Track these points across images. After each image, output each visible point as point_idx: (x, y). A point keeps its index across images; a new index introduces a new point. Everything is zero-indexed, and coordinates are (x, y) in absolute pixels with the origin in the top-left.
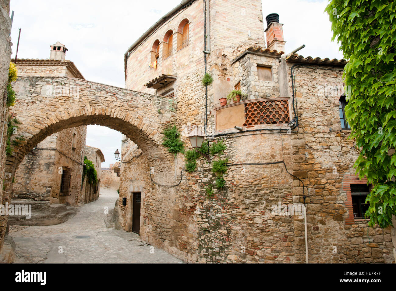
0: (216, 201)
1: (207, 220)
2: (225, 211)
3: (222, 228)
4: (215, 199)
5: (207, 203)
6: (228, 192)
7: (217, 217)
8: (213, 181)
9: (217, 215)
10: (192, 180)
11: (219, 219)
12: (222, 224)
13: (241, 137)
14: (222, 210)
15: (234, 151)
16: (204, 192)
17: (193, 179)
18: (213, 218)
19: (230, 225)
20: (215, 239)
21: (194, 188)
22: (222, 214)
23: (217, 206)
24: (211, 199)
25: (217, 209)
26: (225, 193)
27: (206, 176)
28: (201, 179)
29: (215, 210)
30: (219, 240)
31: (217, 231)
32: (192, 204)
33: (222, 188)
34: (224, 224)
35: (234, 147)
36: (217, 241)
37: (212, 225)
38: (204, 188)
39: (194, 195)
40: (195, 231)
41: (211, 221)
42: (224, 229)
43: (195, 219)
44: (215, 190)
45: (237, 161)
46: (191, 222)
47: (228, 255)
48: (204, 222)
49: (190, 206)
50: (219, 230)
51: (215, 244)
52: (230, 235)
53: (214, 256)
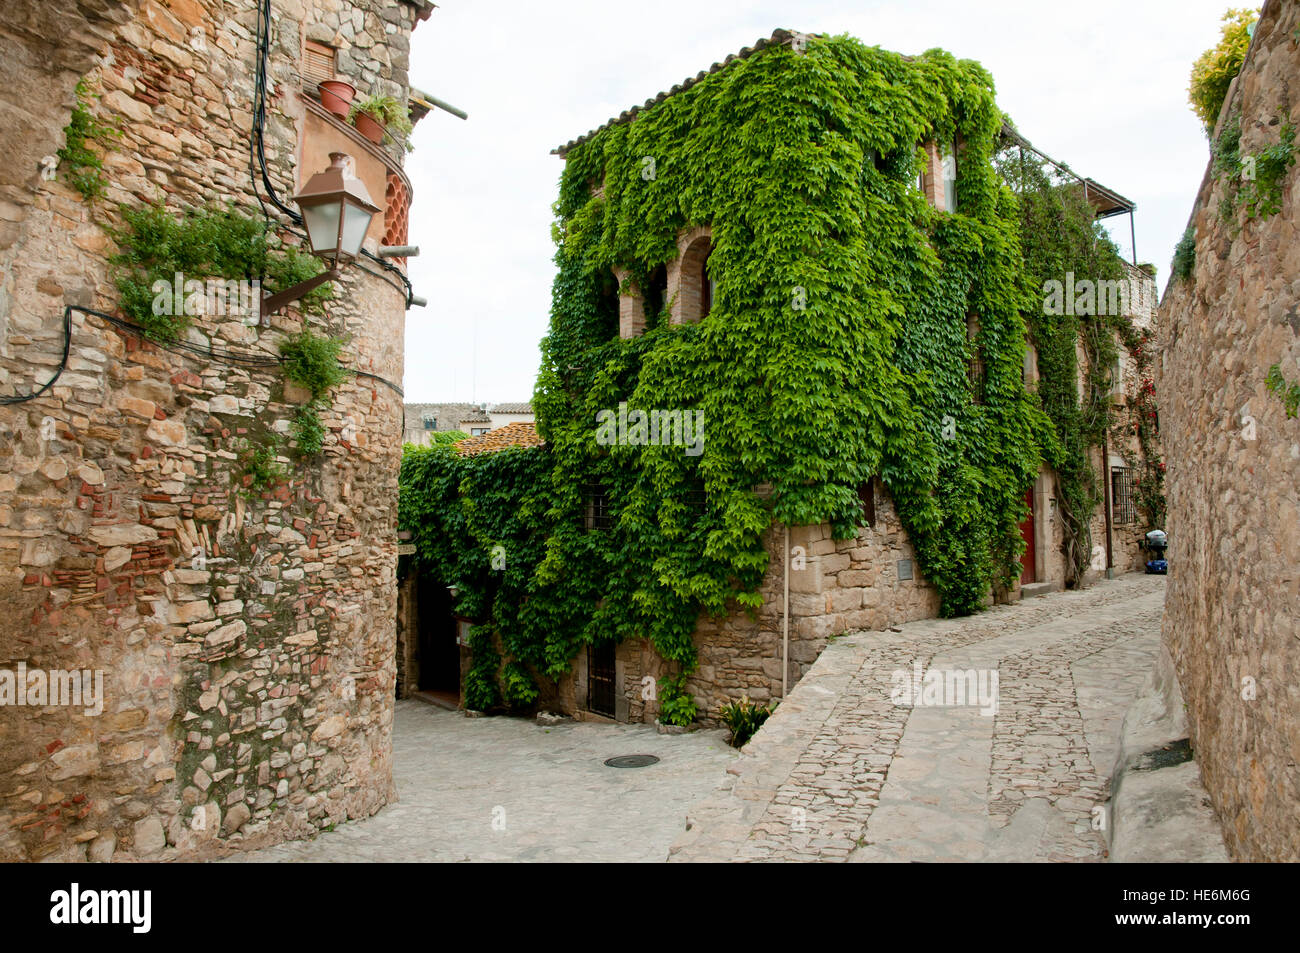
0: (285, 514)
1: (238, 606)
2: (315, 552)
3: (302, 625)
4: (279, 505)
5: (235, 521)
6: (324, 475)
7: (285, 581)
8: (271, 416)
9: (286, 574)
10: (150, 389)
11: (293, 587)
12: (302, 607)
13: (379, 281)
14: (305, 548)
15: (357, 320)
16: (223, 469)
17: (155, 383)
18: (268, 588)
19: (332, 604)
20: (271, 683)
21: (164, 440)
22: (309, 568)
23: (289, 535)
24: (260, 504)
25: (286, 549)
26: (315, 478)
27: (242, 390)
28: (207, 398)
29: (275, 552)
30: (284, 682)
31: (279, 647)
32: (142, 534)
33: (307, 455)
34: (309, 607)
35: (356, 305)
36: (279, 689)
37: (261, 623)
38: (226, 448)
39: (165, 478)
40: (161, 682)
41: (257, 608)
42: (310, 628)
43: (163, 612)
44: (280, 462)
45: (364, 361)
46: (134, 638)
47: (315, 727)
48: (219, 622)
49: (129, 546)
50: (287, 640)
51: (271, 708)
52: (328, 644)
53: (264, 764)
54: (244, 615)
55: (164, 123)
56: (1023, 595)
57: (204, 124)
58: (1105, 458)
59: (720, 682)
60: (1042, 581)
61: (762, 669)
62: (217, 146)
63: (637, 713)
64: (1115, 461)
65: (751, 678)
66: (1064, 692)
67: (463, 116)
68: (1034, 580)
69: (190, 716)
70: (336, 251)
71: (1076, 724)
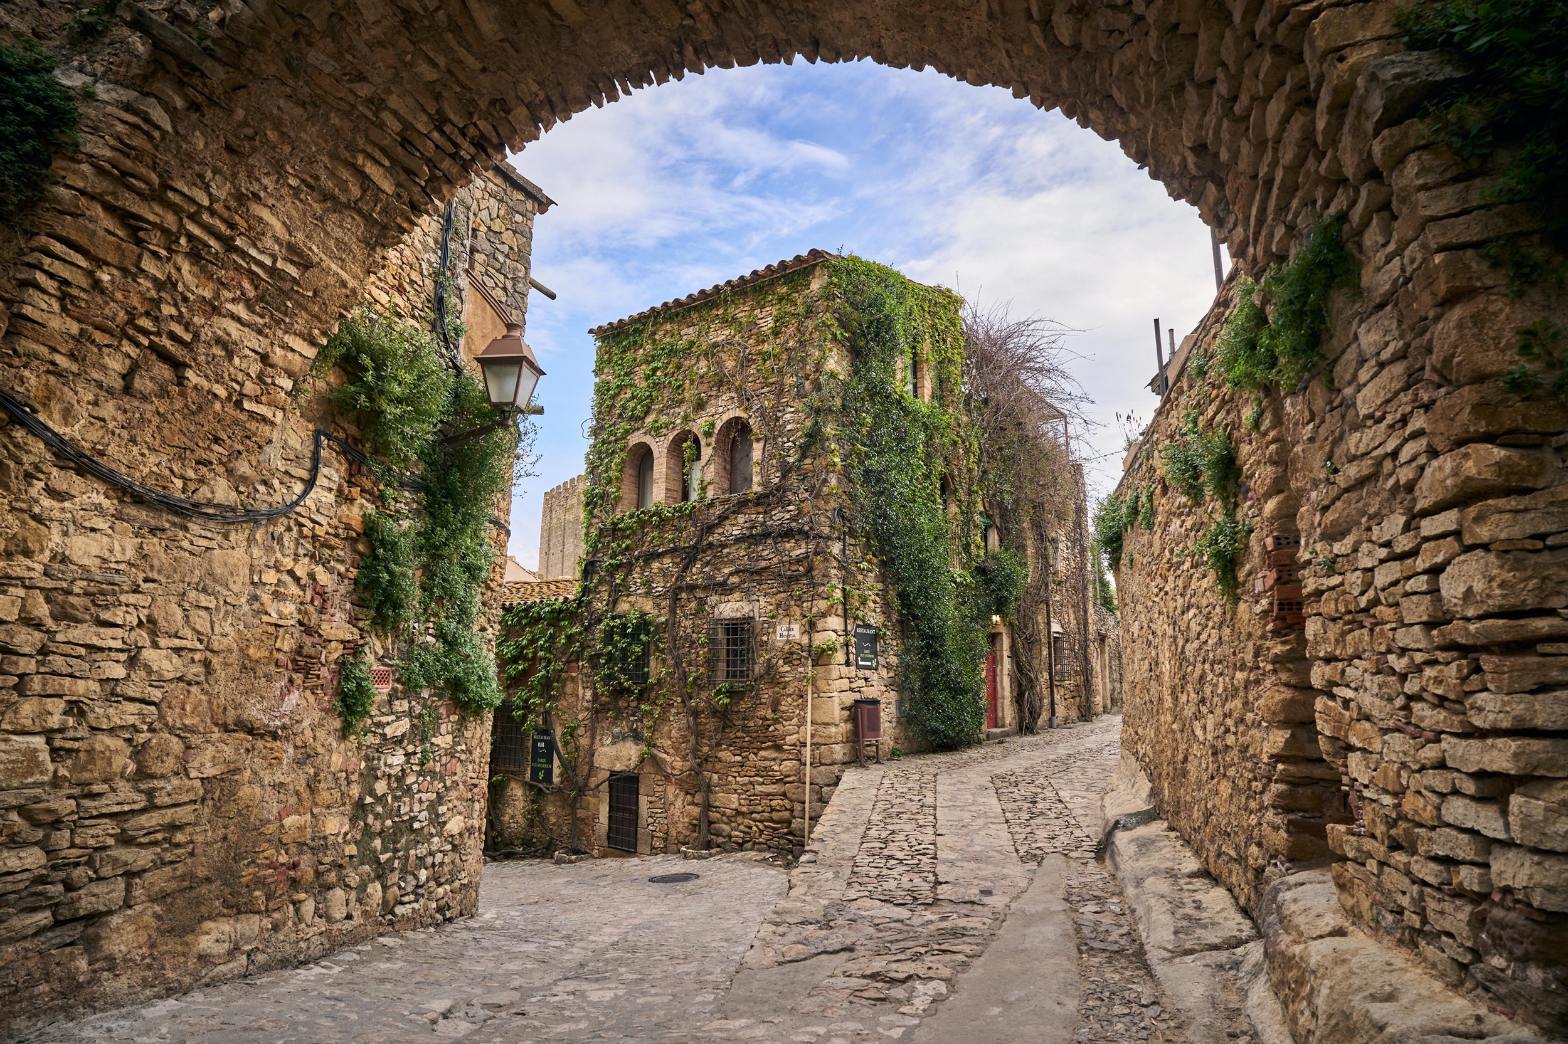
1: (405, 705)
3: (443, 729)
12: (444, 712)
17: (365, 503)
20: (421, 778)
30: (429, 778)
31: (428, 745)
32: (350, 633)
36: (426, 784)
42: (448, 732)
47: (445, 823)
48: (393, 717)
49: (342, 642)
50: (434, 740)
51: (420, 801)
52: (459, 748)
53: (412, 852)
54: (410, 713)
55: (382, 285)
56: (988, 737)
57: (408, 288)
58: (1049, 624)
59: (744, 809)
60: (1003, 726)
61: (784, 795)
62: (414, 307)
63: (658, 843)
64: (1056, 627)
65: (774, 803)
66: (1048, 793)
67: (552, 296)
68: (996, 726)
69: (369, 800)
70: (513, 404)
71: (1066, 812)
